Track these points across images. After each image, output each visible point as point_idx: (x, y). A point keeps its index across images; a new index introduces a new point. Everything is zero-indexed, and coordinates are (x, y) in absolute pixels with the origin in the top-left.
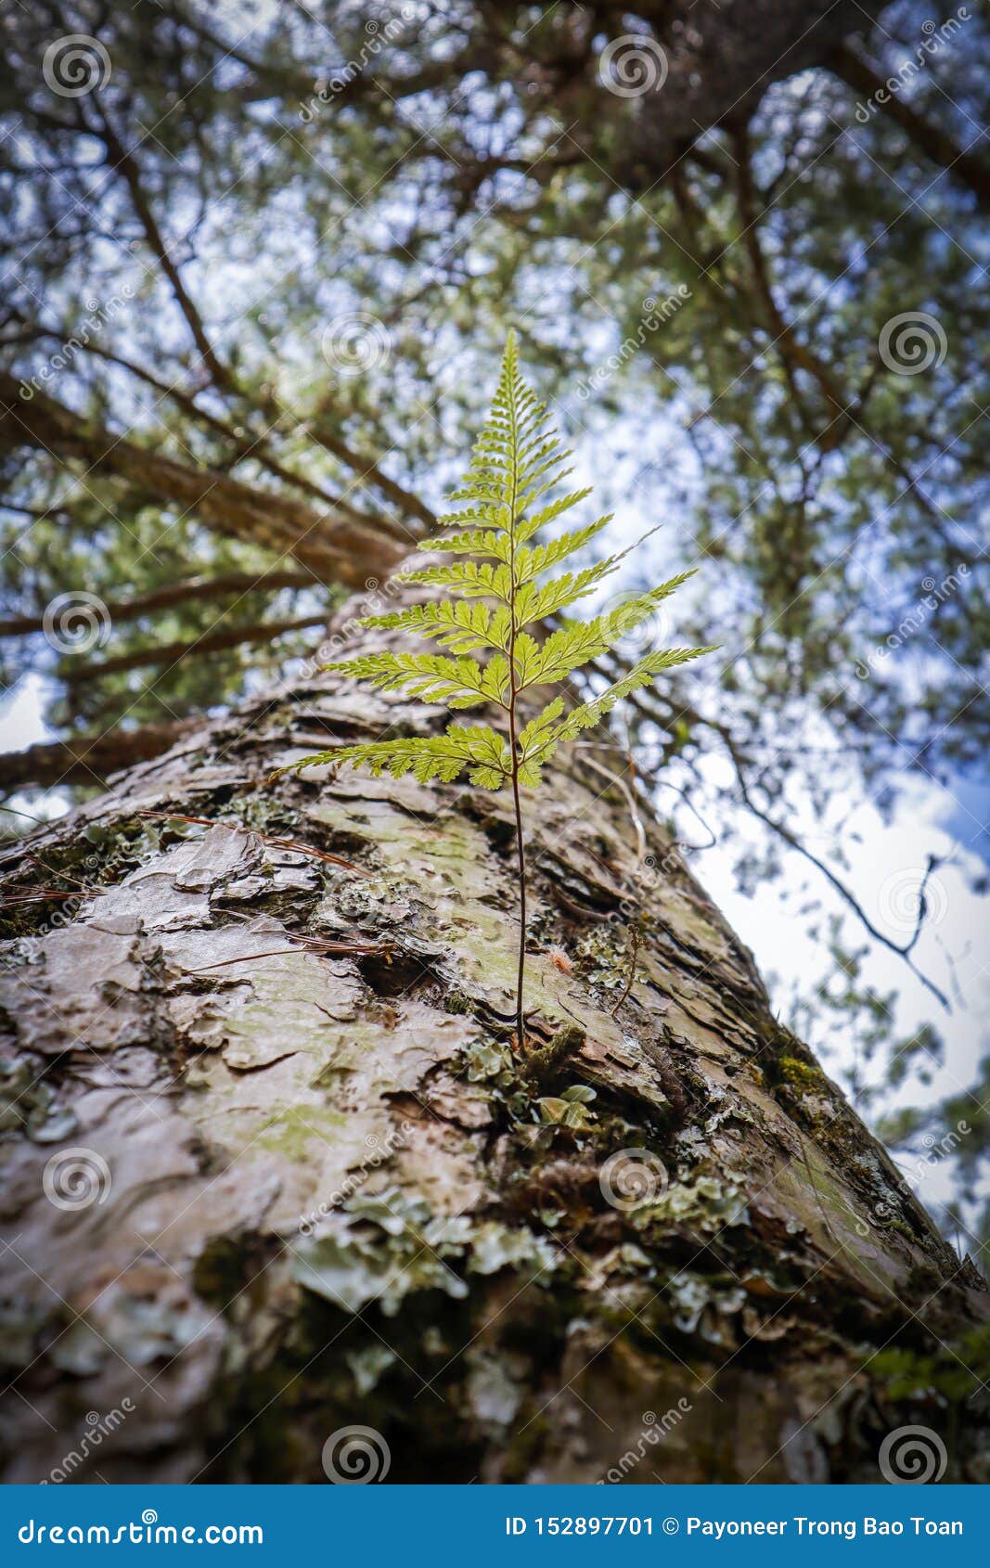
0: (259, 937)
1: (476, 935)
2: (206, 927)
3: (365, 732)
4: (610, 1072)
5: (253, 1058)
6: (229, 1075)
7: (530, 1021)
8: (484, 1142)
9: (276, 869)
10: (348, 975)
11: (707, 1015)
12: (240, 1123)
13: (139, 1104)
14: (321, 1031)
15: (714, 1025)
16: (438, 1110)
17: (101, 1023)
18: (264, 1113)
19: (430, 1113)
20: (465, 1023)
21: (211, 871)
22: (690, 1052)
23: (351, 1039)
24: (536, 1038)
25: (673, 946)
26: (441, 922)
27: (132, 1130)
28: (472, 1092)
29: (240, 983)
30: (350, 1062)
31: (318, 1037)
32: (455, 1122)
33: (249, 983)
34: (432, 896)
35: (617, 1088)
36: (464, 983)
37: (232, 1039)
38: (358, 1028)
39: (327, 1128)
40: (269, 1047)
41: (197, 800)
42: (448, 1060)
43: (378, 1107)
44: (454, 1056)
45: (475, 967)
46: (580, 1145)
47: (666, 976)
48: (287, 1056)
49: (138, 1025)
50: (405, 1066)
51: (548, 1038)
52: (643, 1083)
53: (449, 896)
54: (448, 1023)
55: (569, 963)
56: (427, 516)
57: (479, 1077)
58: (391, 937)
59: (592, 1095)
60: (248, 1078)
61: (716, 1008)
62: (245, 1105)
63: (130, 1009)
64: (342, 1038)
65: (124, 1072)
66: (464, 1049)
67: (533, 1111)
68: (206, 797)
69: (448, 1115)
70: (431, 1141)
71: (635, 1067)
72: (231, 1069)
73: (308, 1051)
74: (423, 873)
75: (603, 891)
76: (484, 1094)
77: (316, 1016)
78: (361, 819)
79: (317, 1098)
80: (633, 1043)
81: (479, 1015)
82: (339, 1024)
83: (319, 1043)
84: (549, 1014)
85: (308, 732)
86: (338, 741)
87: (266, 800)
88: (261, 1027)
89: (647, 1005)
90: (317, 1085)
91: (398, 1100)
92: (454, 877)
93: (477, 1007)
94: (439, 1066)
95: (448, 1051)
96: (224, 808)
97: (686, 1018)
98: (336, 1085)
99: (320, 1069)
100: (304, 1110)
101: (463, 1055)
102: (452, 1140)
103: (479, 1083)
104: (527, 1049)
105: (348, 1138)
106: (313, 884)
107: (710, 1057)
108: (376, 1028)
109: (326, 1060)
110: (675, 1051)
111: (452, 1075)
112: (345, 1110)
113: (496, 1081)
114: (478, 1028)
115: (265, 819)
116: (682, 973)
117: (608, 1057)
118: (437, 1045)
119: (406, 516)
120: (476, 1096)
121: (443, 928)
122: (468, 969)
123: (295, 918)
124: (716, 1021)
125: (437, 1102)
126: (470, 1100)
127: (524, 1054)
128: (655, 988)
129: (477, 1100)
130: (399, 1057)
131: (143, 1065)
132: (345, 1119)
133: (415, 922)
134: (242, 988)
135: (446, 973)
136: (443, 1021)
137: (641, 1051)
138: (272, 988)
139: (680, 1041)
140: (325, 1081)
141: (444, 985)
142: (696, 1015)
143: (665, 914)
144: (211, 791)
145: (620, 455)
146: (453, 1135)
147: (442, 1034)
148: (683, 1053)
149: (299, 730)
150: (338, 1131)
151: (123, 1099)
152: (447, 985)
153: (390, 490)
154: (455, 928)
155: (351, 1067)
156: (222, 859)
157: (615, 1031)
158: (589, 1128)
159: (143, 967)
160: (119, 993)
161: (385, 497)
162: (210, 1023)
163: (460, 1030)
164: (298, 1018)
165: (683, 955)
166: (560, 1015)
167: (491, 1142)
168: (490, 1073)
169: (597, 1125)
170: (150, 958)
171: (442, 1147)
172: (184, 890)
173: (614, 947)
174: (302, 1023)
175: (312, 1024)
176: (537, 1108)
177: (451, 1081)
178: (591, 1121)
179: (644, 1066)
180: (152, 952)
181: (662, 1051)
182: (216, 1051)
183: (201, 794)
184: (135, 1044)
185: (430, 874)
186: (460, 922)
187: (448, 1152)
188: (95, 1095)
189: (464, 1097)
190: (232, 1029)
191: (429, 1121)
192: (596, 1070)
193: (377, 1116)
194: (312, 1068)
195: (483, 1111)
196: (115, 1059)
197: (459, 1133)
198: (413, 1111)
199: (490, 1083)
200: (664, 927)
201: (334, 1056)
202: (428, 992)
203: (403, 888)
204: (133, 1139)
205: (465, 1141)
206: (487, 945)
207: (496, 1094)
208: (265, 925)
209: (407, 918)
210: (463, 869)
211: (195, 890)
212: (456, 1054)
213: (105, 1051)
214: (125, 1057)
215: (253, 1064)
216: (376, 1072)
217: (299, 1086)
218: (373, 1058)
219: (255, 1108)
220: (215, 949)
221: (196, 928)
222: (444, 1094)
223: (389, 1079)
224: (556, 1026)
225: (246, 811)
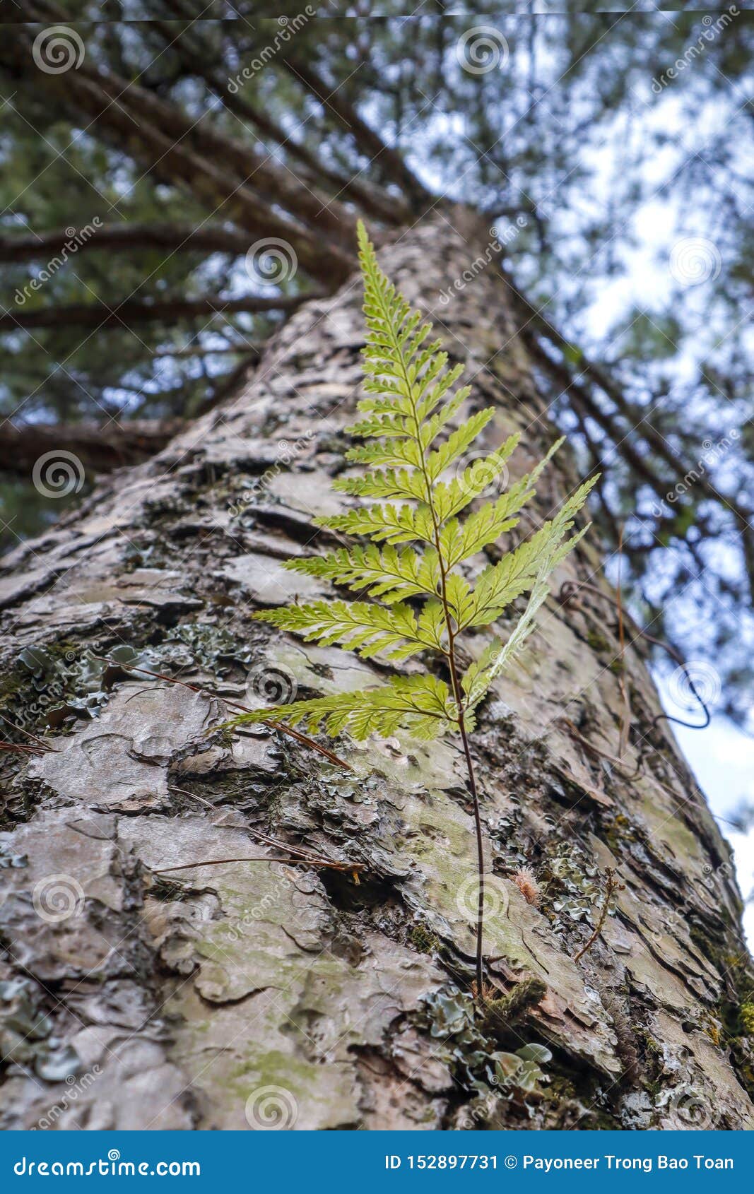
0: (221, 831)
1: (442, 847)
2: (165, 811)
3: (329, 541)
4: (568, 1034)
5: (225, 990)
6: (201, 1007)
7: (494, 966)
8: (443, 1109)
9: (235, 737)
10: (313, 893)
11: (673, 955)
12: (215, 1065)
13: (133, 1047)
14: (289, 964)
15: (677, 968)
16: (402, 1068)
17: (89, 947)
18: (239, 1057)
19: (393, 1069)
20: (429, 964)
21: (170, 741)
22: (649, 1002)
23: (319, 977)
24: (498, 984)
25: (646, 860)
26: (407, 827)
27: (129, 1076)
28: (434, 1050)
29: (207, 891)
30: (318, 1004)
31: (287, 971)
32: (418, 1084)
33: (214, 893)
34: (400, 793)
35: (574, 1053)
36: (430, 915)
37: (204, 964)
38: (325, 963)
39: (297, 1080)
40: (239, 977)
41: (140, 617)
42: (413, 1012)
43: (346, 1061)
44: (419, 1007)
45: (440, 890)
46: (531, 1110)
47: (633, 903)
48: (258, 991)
49: (124, 953)
50: (370, 1015)
51: (509, 985)
52: (600, 1046)
53: (418, 795)
54: (415, 967)
55: (536, 888)
56: (409, 182)
57: (442, 1033)
58: (357, 847)
59: (548, 1057)
60: (222, 1013)
61: (683, 946)
62: (219, 1046)
63: (115, 934)
64: (310, 973)
65: (116, 1009)
66: (429, 1001)
67: (488, 1068)
68: (150, 615)
69: (411, 1075)
70: (394, 1102)
71: (593, 1027)
72: (203, 999)
73: (277, 988)
74: (388, 751)
75: (579, 791)
76: (446, 1053)
77: (284, 945)
78: (322, 670)
79: (285, 1044)
80: (593, 997)
81: (444, 954)
82: (305, 955)
83: (288, 978)
84: (513, 956)
85: (264, 533)
86: (297, 549)
87: (215, 625)
88: (231, 952)
89: (612, 942)
90: (286, 1028)
91: (363, 1052)
92: (421, 759)
93: (442, 945)
94: (403, 1017)
95: (414, 999)
96: (171, 634)
97: (649, 956)
98: (304, 1029)
99: (290, 1009)
100: (275, 1056)
101: (427, 1007)
102: (413, 1103)
103: (441, 1039)
104: (487, 998)
105: (318, 1095)
106: (274, 763)
107: (670, 1009)
108: (342, 964)
109: (295, 1000)
110: (634, 999)
111: (415, 1028)
112: (313, 1059)
113: (457, 1039)
114: (443, 975)
115: (216, 653)
116: (651, 895)
117: (568, 1013)
118: (403, 991)
119: (383, 181)
120: (439, 1055)
121: (410, 835)
122: (432, 893)
123: (254, 802)
124: (681, 964)
125: (401, 1059)
126: (432, 1058)
127: (483, 1006)
128: (622, 919)
129: (440, 1060)
130: (365, 1003)
131: (132, 1001)
132: (314, 1071)
133: (382, 828)
134: (209, 898)
135: (413, 899)
136: (410, 962)
137: (600, 1007)
138: (238, 902)
139: (641, 989)
140: (294, 1024)
141: (408, 910)
142: (660, 954)
143: (641, 818)
144: (156, 607)
145: (661, 139)
146: (414, 1098)
147: (407, 979)
148: (642, 1004)
149: (253, 528)
150: (309, 1085)
151: (118, 1040)
152: (412, 913)
153: (366, 140)
154: (421, 837)
155: (320, 1010)
156: (182, 727)
157: (577, 980)
158: (541, 1093)
159: (123, 882)
160: (103, 913)
161: (361, 151)
162: (182, 943)
163: (426, 975)
164: (266, 945)
165: (656, 874)
166: (524, 959)
167: (451, 1110)
168: (453, 1030)
169: (549, 1089)
170: (131, 873)
171: (405, 1112)
172: (142, 759)
173: (584, 869)
174: (270, 951)
175: (278, 952)
176: (492, 1064)
177: (414, 1034)
178: (544, 1084)
179: (602, 1025)
180: (132, 865)
181: (620, 1002)
182: (187, 977)
183: (145, 610)
184: (122, 976)
185: (396, 753)
186: (427, 830)
187: (410, 1117)
188: (89, 1032)
189: (426, 1054)
190: (203, 952)
191: (390, 1077)
192: (554, 1028)
193: (345, 1072)
194: (282, 1008)
195: (444, 1071)
196: (106, 991)
197: (420, 1095)
198: (377, 1066)
199: (452, 1040)
200: (640, 836)
201: (303, 995)
202: (390, 914)
203: (371, 783)
204: (129, 1084)
205: (425, 1106)
206: (452, 860)
207: (458, 1053)
208: (229, 818)
209: (375, 825)
210: (432, 749)
211: (152, 762)
212: (421, 1005)
213: (93, 981)
214: (115, 990)
215: (225, 999)
216: (343, 1020)
217: (269, 1028)
218: (341, 1003)
219: (229, 1050)
220: (176, 842)
221: (155, 811)
222: (408, 1050)
223: (356, 1030)
224: (519, 971)
225: (195, 642)
